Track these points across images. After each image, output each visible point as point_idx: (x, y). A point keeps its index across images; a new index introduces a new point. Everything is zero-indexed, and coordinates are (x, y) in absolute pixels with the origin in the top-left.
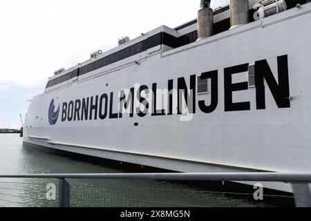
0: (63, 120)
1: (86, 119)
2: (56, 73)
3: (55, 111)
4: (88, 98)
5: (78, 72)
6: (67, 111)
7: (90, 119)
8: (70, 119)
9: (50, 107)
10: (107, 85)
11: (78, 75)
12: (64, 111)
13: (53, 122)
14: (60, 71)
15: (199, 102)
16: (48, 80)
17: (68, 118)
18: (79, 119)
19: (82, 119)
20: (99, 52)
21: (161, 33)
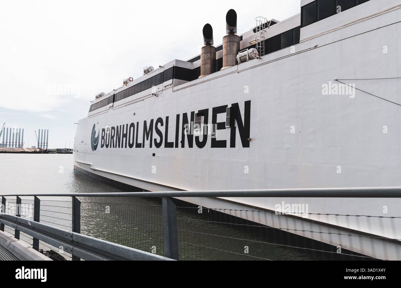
0: (102, 146)
1: (119, 147)
2: (97, 97)
3: (96, 136)
4: (121, 126)
5: (114, 98)
6: (105, 138)
7: (122, 147)
8: (107, 146)
9: (92, 133)
10: (134, 114)
11: (114, 102)
12: (103, 138)
13: (95, 148)
14: (100, 96)
15: (196, 137)
16: (91, 104)
17: (106, 145)
18: (114, 147)
19: (116, 147)
20: (130, 80)
21: (174, 67)
